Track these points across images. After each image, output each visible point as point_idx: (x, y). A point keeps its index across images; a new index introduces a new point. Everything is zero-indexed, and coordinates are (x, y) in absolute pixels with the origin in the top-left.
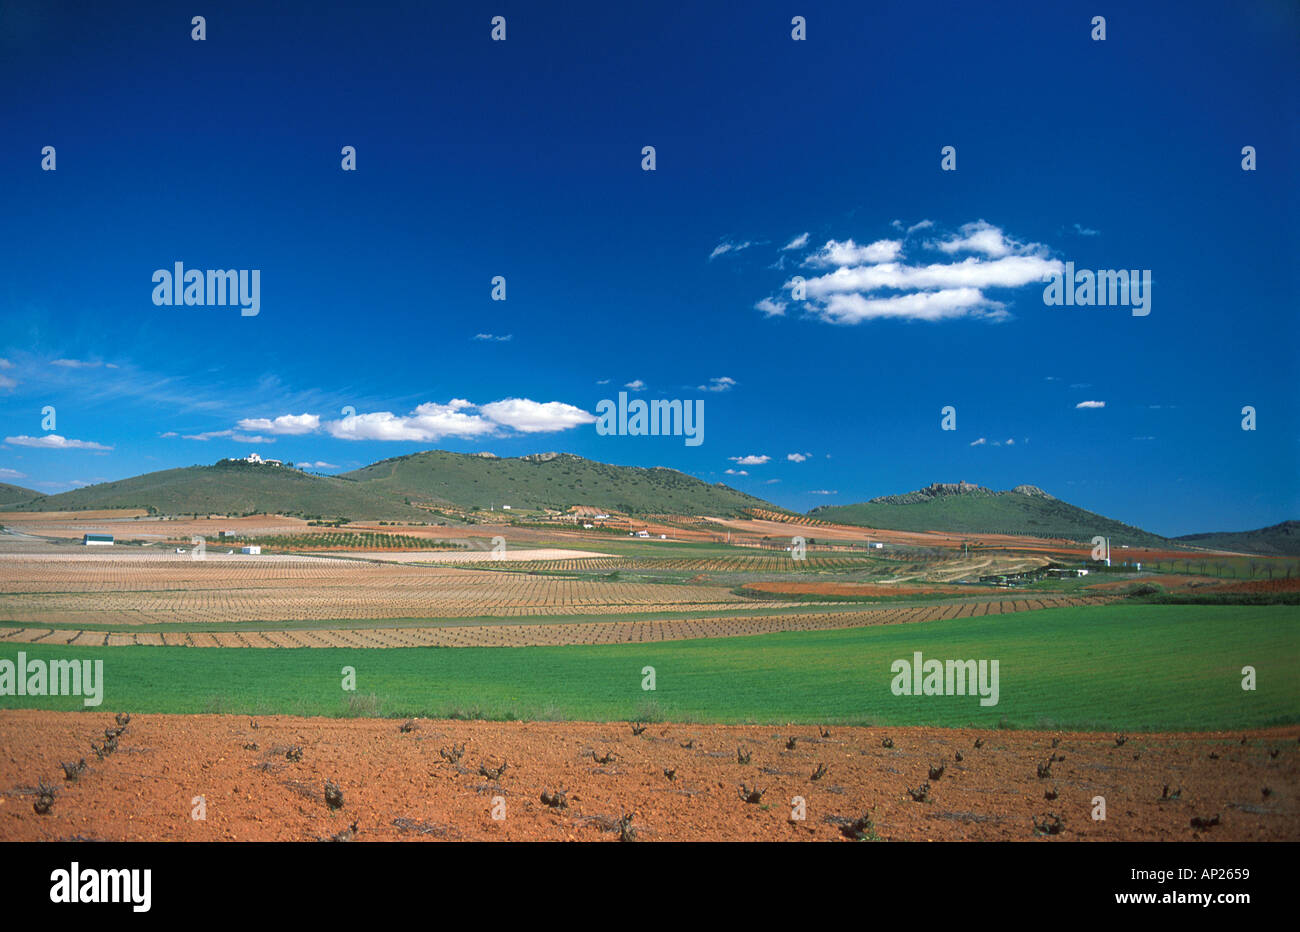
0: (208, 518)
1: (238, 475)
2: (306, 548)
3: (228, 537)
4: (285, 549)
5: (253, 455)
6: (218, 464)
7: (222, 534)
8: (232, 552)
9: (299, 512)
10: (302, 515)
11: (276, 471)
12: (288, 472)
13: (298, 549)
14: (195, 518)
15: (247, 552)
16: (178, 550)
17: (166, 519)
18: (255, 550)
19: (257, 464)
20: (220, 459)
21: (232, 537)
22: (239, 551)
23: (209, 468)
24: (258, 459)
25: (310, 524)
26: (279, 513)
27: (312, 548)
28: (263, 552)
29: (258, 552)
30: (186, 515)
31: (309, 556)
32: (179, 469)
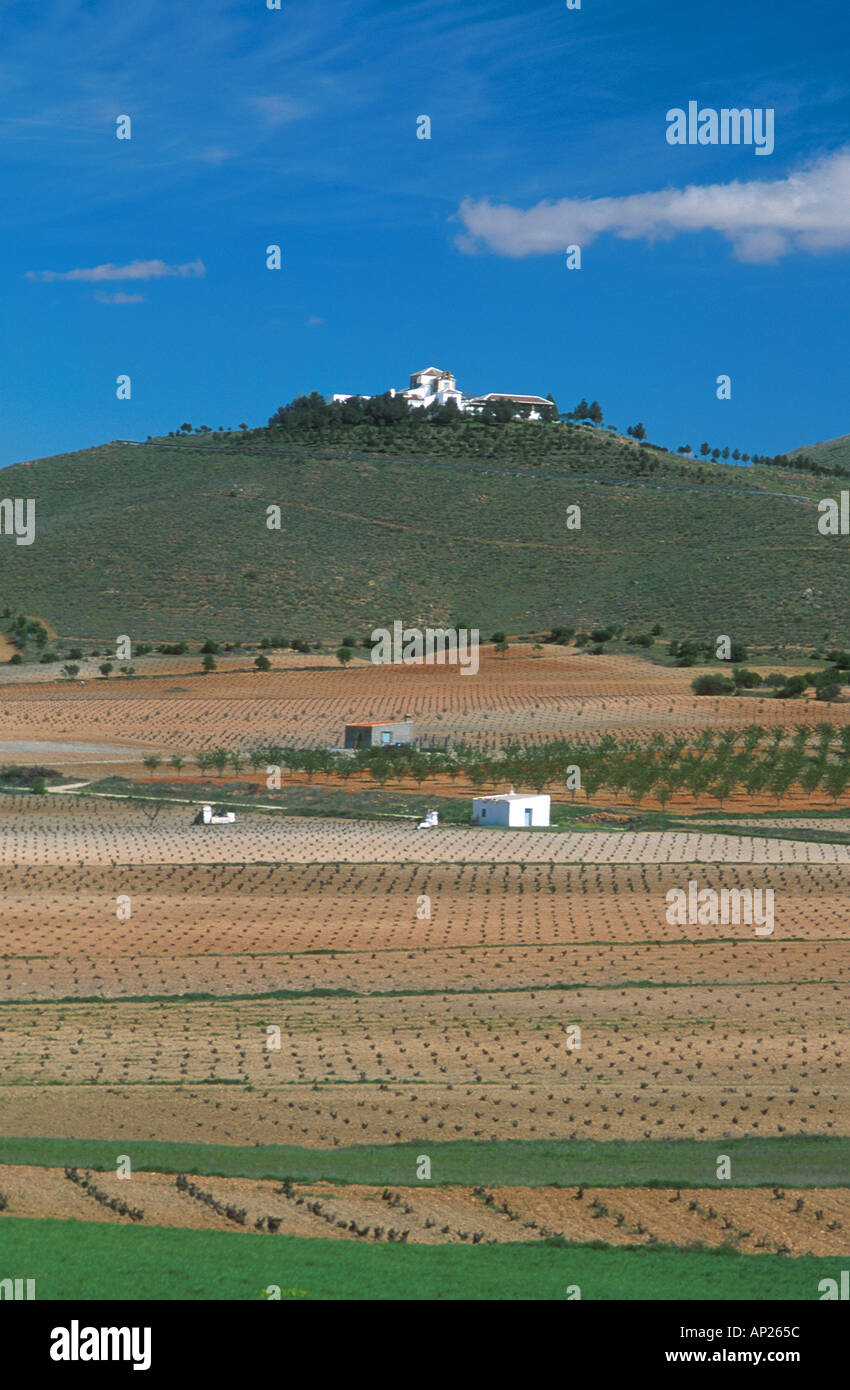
0: (263, 665)
1: (368, 466)
2: (742, 799)
3: (391, 751)
4: (650, 803)
5: (425, 380)
6: (281, 419)
7: (358, 736)
8: (433, 819)
9: (645, 630)
10: (661, 642)
11: (537, 444)
12: (588, 446)
13: (707, 801)
14: (209, 665)
15: (497, 820)
16: (208, 816)
17: (88, 670)
18: (530, 808)
19: (444, 414)
20: (287, 400)
21: (404, 750)
22: (459, 816)
23: (244, 441)
24: (448, 389)
25: (705, 687)
26: (559, 637)
27: (764, 798)
28: (562, 816)
29: (542, 818)
30: (168, 651)
31: (763, 833)
32: (120, 446)
